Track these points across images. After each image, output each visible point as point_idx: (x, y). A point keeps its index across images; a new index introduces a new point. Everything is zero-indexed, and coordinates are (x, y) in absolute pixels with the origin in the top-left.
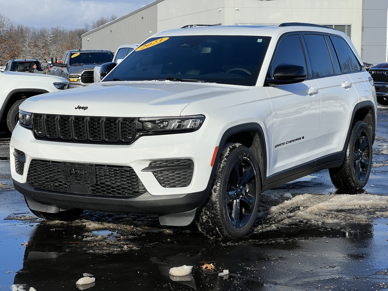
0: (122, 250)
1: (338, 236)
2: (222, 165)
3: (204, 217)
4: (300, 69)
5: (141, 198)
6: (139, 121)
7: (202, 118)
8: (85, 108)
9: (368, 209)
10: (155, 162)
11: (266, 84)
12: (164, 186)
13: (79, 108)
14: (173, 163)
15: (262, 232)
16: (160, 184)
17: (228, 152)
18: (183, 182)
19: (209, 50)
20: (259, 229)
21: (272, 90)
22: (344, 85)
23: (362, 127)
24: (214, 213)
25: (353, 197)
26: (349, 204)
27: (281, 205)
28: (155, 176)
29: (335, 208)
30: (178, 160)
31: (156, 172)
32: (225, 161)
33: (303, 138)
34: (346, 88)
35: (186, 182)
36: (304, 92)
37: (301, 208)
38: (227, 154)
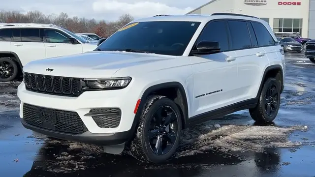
0: (73, 170)
1: (233, 163)
2: (145, 112)
3: (133, 148)
4: (216, 44)
5: (85, 135)
6: (83, 80)
7: (130, 79)
8: (51, 70)
9: (267, 139)
10: (94, 110)
11: (190, 55)
12: (101, 127)
13: (49, 70)
14: (106, 111)
15: (182, 157)
16: (98, 125)
17: (152, 102)
18: (114, 124)
19: (161, 31)
20: (181, 154)
21: (195, 59)
22: (257, 55)
23: (273, 82)
24: (139, 146)
25: (261, 128)
26: (256, 134)
27: (209, 134)
28: (94, 119)
29: (245, 137)
30: (110, 109)
31: (94, 117)
32: (148, 109)
33: (222, 90)
34: (259, 56)
35: (116, 124)
36: (223, 59)
37: (221, 137)
38: (150, 104)
